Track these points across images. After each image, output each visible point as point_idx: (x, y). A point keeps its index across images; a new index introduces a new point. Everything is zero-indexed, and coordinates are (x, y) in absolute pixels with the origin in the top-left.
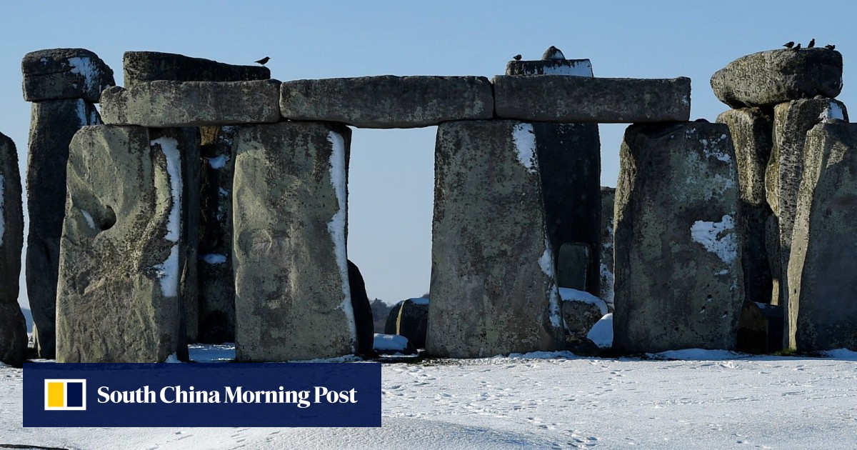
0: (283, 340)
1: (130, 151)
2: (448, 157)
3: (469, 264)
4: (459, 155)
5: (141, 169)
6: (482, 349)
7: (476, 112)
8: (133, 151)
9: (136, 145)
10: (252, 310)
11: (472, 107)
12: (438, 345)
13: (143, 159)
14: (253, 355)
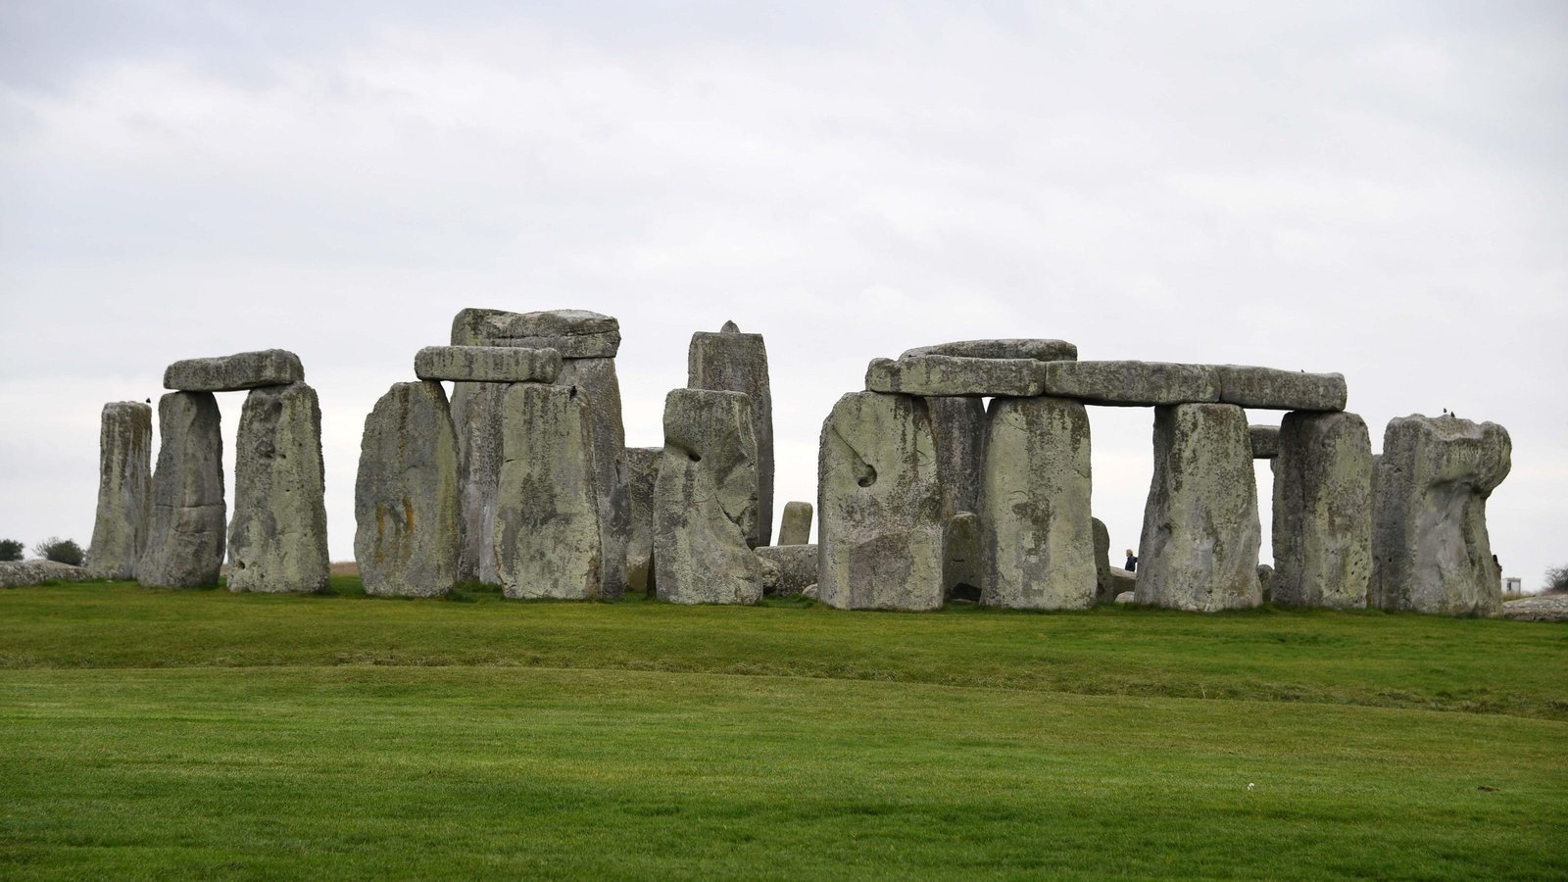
0: (1040, 592)
1: (895, 417)
2: (1187, 436)
3: (1201, 529)
4: (1196, 433)
5: (904, 434)
6: (1208, 605)
7: (1208, 396)
8: (898, 417)
9: (902, 413)
10: (1014, 564)
11: (1204, 392)
12: (1172, 600)
13: (906, 424)
14: (1015, 605)
